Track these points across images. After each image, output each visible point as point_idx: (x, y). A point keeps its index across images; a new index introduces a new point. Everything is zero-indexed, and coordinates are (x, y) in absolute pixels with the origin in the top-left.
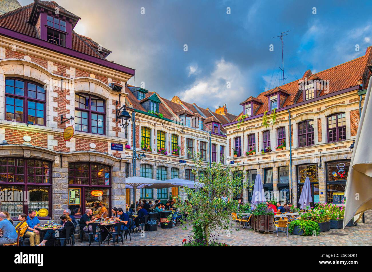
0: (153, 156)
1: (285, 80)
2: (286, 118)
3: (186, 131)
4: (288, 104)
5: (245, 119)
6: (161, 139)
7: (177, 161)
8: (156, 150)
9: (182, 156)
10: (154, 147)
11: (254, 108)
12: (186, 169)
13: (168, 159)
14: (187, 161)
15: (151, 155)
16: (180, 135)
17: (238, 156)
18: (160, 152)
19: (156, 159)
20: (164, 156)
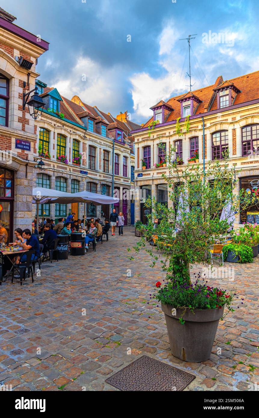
0: (52, 164)
1: (191, 87)
2: (200, 127)
3: (88, 137)
4: (201, 111)
5: (156, 126)
6: (60, 144)
7: (78, 172)
8: (56, 157)
9: (84, 166)
10: (54, 153)
11: (165, 114)
12: (88, 181)
13: (68, 169)
14: (88, 172)
15: (50, 163)
16: (82, 141)
17: (147, 168)
18: (59, 159)
19: (55, 169)
20: (64, 165)
